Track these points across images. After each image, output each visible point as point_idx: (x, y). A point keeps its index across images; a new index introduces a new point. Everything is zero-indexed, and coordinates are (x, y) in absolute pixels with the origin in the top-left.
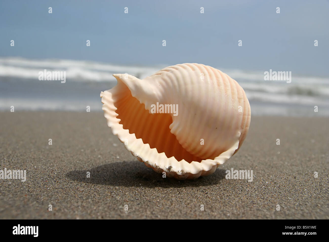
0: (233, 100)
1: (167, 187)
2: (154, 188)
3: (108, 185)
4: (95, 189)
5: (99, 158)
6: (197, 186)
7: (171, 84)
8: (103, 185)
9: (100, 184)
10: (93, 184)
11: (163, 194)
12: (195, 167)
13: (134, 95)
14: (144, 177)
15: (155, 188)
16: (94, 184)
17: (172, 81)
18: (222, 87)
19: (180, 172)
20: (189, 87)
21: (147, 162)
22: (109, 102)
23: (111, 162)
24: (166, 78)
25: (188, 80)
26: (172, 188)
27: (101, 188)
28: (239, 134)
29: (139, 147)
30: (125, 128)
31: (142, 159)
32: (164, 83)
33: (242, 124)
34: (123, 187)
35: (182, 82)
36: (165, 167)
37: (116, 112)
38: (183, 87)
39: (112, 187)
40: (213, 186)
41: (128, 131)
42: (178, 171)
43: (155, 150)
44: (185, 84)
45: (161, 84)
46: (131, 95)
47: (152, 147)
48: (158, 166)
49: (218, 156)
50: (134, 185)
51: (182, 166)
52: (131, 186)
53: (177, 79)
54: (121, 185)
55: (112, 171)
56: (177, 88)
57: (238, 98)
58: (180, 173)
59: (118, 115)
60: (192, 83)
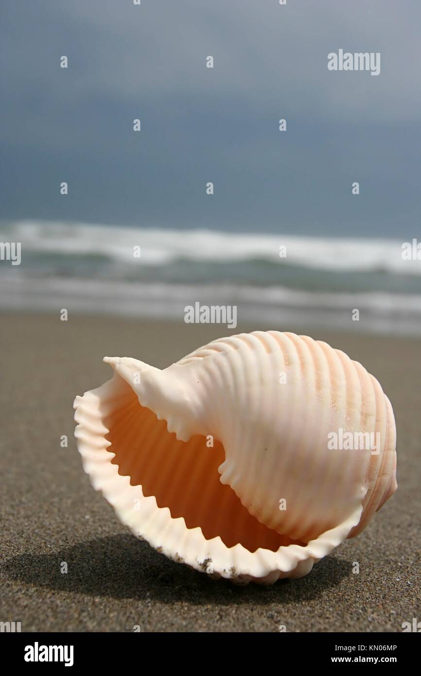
0: (349, 419)
1: (200, 603)
2: (173, 604)
3: (82, 592)
4: (52, 602)
5: (85, 523)
6: (265, 601)
7: (220, 381)
8: (72, 594)
9: (66, 590)
10: (51, 590)
11: (185, 619)
12: (262, 561)
13: (143, 404)
14: (160, 576)
15: (176, 603)
16: (54, 590)
17: (223, 374)
18: (327, 391)
19: (227, 571)
20: (256, 390)
21: (160, 548)
22: (91, 417)
23: (109, 532)
24: (212, 366)
25: (254, 375)
26: (209, 607)
27: (64, 599)
28: (362, 492)
29: (146, 516)
30: (122, 472)
31: (150, 542)
32: (207, 378)
33: (371, 470)
34: (111, 599)
35: (241, 379)
36: (196, 559)
37: (107, 437)
38: (243, 390)
39: (87, 598)
40: (302, 604)
41: (127, 478)
42: (223, 570)
43: (181, 521)
44: (248, 384)
45: (201, 378)
46: (139, 403)
47: (174, 515)
48: (182, 559)
49: (316, 538)
50: (135, 596)
51: (234, 558)
52: (128, 598)
53: (233, 370)
54: (108, 595)
55: (103, 557)
56: (232, 390)
57: (362, 413)
58: (227, 575)
59: (109, 444)
60: (262, 381)
